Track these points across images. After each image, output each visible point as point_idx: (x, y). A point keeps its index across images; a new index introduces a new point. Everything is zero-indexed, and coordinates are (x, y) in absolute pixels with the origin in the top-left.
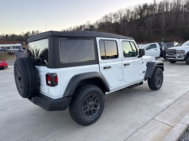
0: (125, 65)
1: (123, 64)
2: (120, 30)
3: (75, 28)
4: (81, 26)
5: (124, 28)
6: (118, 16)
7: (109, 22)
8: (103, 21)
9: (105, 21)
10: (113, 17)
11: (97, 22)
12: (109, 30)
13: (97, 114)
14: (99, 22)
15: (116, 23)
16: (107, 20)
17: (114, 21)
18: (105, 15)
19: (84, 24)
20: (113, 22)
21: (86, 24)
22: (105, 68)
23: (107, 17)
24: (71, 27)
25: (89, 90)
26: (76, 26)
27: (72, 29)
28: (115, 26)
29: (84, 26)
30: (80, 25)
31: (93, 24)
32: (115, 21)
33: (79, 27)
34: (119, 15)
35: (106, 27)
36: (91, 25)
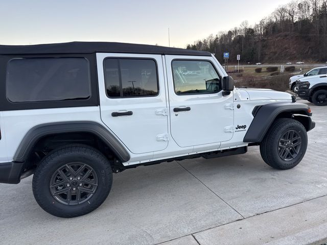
0: (176, 110)
1: (172, 109)
2: (310, 35)
3: (218, 37)
4: (230, 32)
5: (321, 31)
6: (309, 7)
7: (287, 20)
8: (274, 20)
9: (279, 18)
10: (296, 10)
11: (262, 23)
12: (286, 36)
13: (89, 200)
14: (266, 22)
15: (304, 22)
16: (283, 17)
17: (299, 18)
18: (280, 6)
19: (236, 28)
20: (296, 19)
21: (240, 27)
22: (115, 115)
23: (283, 10)
24: (212, 34)
25: (65, 154)
26: (221, 32)
27: (214, 37)
28: (300, 27)
29: (236, 32)
30: (228, 31)
31: (253, 27)
32: (301, 17)
33: (226, 33)
34: (311, 5)
35: (279, 31)
36: (250, 29)
